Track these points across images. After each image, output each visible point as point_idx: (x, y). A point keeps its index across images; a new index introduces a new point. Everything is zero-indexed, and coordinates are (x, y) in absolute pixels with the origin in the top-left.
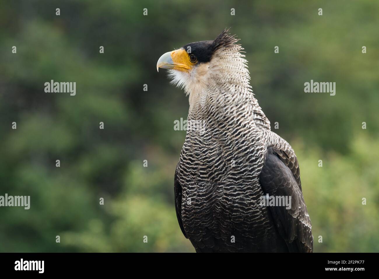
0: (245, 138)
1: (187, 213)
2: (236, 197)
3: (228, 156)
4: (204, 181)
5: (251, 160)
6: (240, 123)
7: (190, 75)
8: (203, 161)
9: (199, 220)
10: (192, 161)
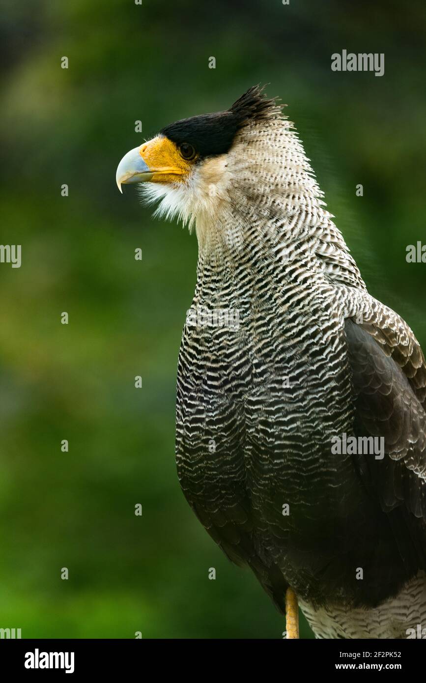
0: (300, 309)
1: (187, 454)
2: (289, 427)
3: (263, 348)
4: (214, 394)
5: (311, 352)
6: (296, 277)
7: (188, 186)
8: (217, 354)
9: (215, 473)
10: (199, 352)
